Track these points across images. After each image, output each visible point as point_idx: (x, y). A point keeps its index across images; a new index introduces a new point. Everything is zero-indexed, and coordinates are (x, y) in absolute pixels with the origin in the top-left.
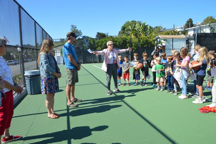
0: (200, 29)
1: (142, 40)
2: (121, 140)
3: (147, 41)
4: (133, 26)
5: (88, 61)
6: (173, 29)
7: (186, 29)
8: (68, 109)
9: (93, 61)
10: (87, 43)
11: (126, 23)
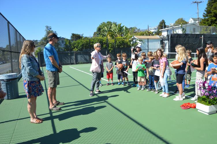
0: (173, 30)
1: (118, 40)
2: (111, 141)
3: (123, 42)
4: (109, 27)
5: (64, 62)
6: (147, 29)
7: (160, 30)
8: (51, 113)
9: (69, 62)
10: (63, 45)
11: (101, 24)
